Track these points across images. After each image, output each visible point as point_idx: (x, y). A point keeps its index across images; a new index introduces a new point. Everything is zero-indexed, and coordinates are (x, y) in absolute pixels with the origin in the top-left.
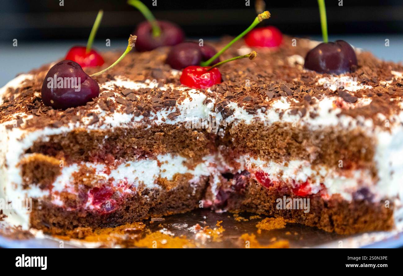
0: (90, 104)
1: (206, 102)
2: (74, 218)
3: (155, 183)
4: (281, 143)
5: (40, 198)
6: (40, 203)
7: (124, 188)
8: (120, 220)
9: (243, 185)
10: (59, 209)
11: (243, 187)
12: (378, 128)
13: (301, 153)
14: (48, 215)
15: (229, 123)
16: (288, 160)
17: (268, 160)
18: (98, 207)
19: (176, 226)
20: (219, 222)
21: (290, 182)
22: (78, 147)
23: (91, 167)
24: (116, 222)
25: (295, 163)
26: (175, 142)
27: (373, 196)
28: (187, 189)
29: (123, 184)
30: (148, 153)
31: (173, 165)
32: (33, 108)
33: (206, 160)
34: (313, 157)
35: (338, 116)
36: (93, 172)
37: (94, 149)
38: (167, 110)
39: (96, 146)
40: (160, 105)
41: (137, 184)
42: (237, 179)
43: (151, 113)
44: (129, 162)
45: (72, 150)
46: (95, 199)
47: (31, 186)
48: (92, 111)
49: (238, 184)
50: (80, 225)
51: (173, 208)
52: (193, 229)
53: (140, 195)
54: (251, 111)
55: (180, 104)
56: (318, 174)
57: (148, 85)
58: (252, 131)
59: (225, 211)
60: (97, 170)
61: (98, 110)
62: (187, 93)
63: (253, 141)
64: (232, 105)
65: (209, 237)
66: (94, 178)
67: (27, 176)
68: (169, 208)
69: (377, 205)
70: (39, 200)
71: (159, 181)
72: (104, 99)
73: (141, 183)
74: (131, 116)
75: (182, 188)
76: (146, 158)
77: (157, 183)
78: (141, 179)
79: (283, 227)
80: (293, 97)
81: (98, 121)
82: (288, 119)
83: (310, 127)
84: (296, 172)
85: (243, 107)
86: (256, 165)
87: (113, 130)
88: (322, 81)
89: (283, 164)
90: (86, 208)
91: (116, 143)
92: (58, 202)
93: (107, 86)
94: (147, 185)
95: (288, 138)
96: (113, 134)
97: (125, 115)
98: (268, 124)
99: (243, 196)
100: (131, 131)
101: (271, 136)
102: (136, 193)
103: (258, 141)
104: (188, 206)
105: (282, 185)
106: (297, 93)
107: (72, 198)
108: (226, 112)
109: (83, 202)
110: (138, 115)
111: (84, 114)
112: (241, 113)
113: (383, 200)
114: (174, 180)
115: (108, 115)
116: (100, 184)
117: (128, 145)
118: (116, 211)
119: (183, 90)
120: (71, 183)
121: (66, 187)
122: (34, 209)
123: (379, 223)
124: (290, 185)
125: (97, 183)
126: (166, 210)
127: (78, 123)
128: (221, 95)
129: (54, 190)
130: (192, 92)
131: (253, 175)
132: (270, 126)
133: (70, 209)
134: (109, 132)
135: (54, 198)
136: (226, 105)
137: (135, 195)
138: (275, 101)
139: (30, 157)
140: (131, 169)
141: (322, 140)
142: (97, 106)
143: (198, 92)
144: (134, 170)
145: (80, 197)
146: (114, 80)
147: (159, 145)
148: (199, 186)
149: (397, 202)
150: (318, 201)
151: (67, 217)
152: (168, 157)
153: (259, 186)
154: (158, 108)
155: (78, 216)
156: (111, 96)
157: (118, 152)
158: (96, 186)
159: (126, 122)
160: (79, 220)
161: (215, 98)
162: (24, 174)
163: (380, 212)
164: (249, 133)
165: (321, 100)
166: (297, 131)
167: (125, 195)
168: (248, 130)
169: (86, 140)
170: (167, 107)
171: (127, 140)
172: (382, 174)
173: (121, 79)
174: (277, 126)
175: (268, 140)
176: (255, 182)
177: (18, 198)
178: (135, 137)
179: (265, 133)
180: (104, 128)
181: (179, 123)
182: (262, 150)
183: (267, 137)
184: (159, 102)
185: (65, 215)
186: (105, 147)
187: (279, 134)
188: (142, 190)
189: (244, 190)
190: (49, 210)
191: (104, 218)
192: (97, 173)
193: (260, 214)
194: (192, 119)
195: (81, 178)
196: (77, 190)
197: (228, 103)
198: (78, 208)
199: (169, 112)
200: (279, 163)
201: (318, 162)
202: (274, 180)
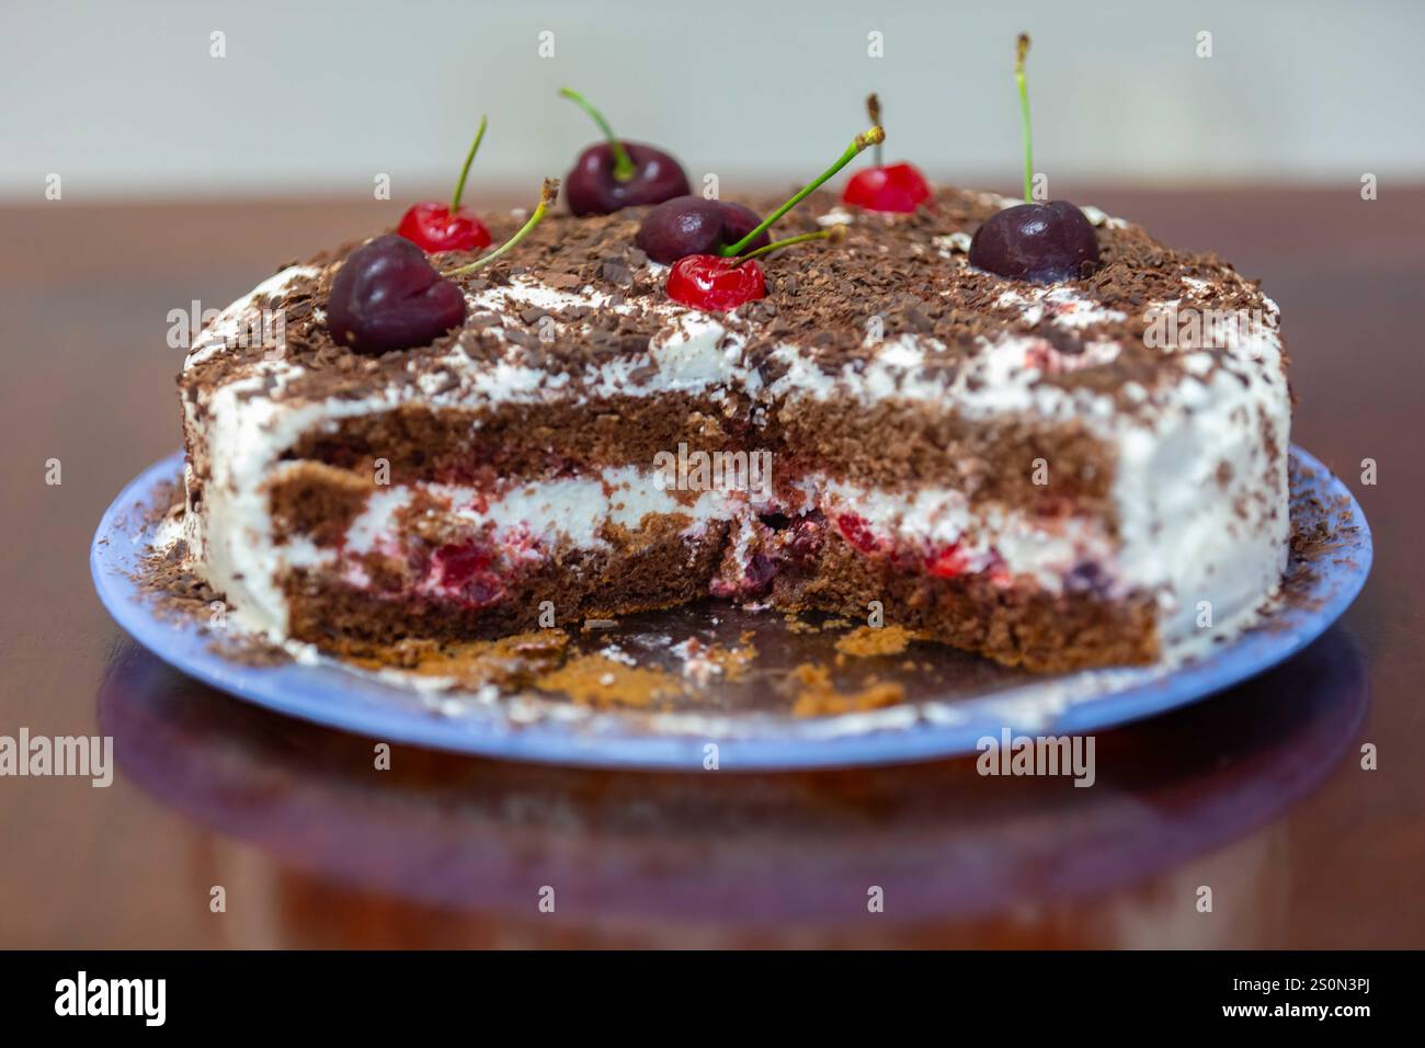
0: (440, 344)
1: (724, 344)
2: (397, 617)
3: (595, 536)
4: (900, 447)
5: (312, 566)
6: (313, 580)
7: (519, 546)
8: (508, 624)
9: (809, 544)
10: (359, 595)
11: (809, 551)
12: (1124, 420)
13: (943, 473)
14: (333, 607)
15: (778, 396)
16: (915, 490)
17: (867, 486)
18: (455, 591)
19: (643, 642)
20: (747, 636)
21: (919, 541)
22: (409, 447)
23: (440, 494)
25: (931, 498)
26: (647, 438)
27: (1110, 582)
28: (675, 550)
29: (518, 537)
30: (579, 465)
31: (643, 493)
32: (306, 349)
34: (972, 484)
35: (1033, 386)
36: (444, 507)
37: (447, 451)
38: (629, 360)
39: (453, 444)
40: (612, 349)
41: (552, 538)
42: (796, 532)
43: (589, 368)
44: (534, 485)
45: (394, 453)
46: (448, 571)
47: (291, 537)
48: (445, 360)
49: (798, 542)
50: (411, 633)
51: (640, 596)
52: (682, 649)
53: (559, 563)
54: (830, 368)
55: (659, 347)
56: (984, 524)
57: (589, 298)
58: (831, 417)
59: (767, 606)
60: (453, 503)
61: (458, 358)
62: (679, 321)
63: (836, 441)
64: (785, 352)
65: (717, 669)
66: (445, 523)
67: (283, 514)
68: (630, 596)
69: (1119, 605)
70: (311, 573)
71: (606, 532)
72: (475, 332)
73: (562, 535)
74: (539, 375)
75: (664, 549)
76: (575, 475)
77: (603, 537)
78: (562, 526)
79: (900, 649)
80: (934, 336)
81: (458, 385)
82: (914, 391)
83: (964, 413)
84: (935, 518)
85: (812, 358)
86: (842, 499)
87: (493, 407)
88: (1008, 298)
89: (903, 497)
90: (425, 594)
91: (502, 439)
92: (358, 577)
93: (488, 301)
94: (576, 540)
95: (915, 435)
96: (494, 417)
97: (525, 372)
98: (868, 402)
99: (811, 571)
100: (538, 411)
101: (876, 430)
102: (549, 559)
103: (846, 440)
104: (676, 592)
105: (901, 549)
106: (942, 327)
107: (390, 569)
108: (771, 369)
109: (418, 578)
110: (556, 372)
111: (424, 368)
112: (806, 371)
113: (1133, 595)
114: (643, 531)
115: (484, 370)
116: (461, 535)
117: (531, 445)
118: (499, 601)
119: (670, 314)
120: (390, 532)
121: (378, 542)
122: (300, 594)
123: (1123, 649)
124: (919, 549)
125: (452, 534)
126: (623, 601)
127: (409, 390)
128: (760, 327)
129: (348, 548)
130: (690, 320)
131: (833, 522)
132: (872, 406)
133: (387, 596)
134: (484, 411)
135: (346, 569)
136: (770, 351)
137: (545, 564)
138: (887, 346)
139: (289, 469)
140: (539, 501)
141: (994, 445)
142: (458, 348)
143: (706, 318)
144: (545, 504)
145: (412, 566)
146: (508, 284)
147: (606, 445)
148: (705, 546)
149: (1166, 601)
150: (984, 592)
151: (378, 615)
152: (629, 473)
153: (846, 549)
154: (605, 356)
155: (406, 612)
156: (494, 326)
157: (507, 461)
158: (450, 541)
159: (527, 390)
160: (408, 621)
161: (746, 335)
162: (275, 508)
163: (1127, 621)
164: (824, 421)
165: (996, 347)
166: (935, 420)
167: (521, 563)
168: (822, 414)
169: (428, 431)
170: (628, 354)
171: (529, 433)
172: (1131, 529)
173: (524, 282)
174: (890, 407)
175: (870, 438)
176: (838, 538)
177: (262, 566)
178: (547, 425)
179: (860, 422)
180: (472, 404)
181: (655, 392)
182: (855, 462)
183: (866, 432)
184: (608, 342)
185: (373, 608)
186: (475, 448)
187: (895, 427)
188: (564, 553)
189: (813, 557)
190: (334, 597)
191: (471, 617)
192: (453, 510)
193: (849, 616)
194: (687, 385)
195: (414, 521)
196: (404, 550)
197: (775, 346)
198: (405, 593)
199: (633, 366)
200: (895, 494)
201: (984, 495)
202: (882, 536)
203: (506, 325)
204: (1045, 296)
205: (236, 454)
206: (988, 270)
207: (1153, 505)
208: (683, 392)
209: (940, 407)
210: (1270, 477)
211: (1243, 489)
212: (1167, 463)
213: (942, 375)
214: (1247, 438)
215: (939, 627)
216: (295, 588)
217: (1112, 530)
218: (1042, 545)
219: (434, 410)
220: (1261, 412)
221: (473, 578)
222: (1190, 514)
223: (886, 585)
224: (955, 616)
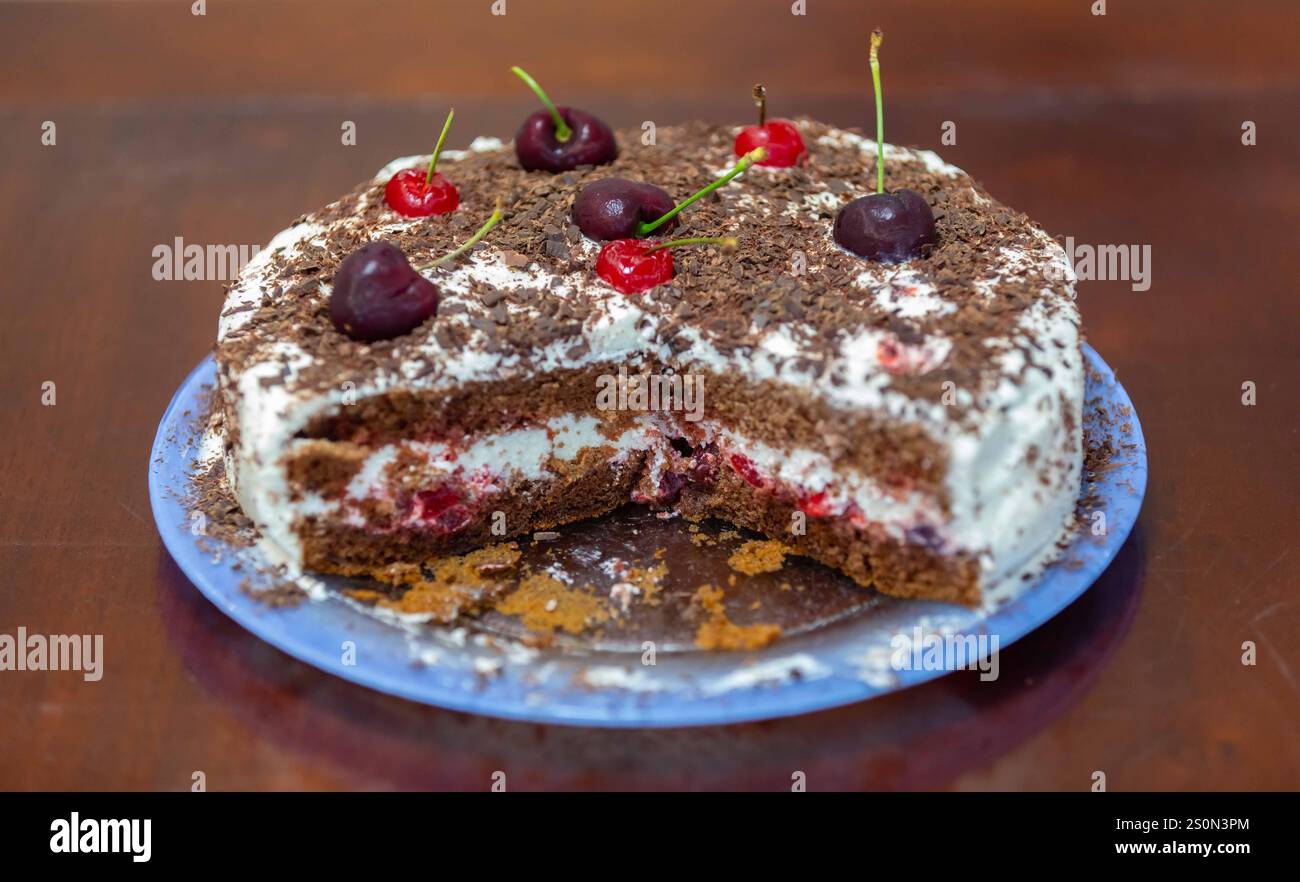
0: (417, 334)
1: (642, 324)
2: (388, 545)
3: (541, 469)
4: (780, 417)
5: (320, 515)
6: (322, 525)
7: (482, 484)
8: (475, 541)
9: (708, 471)
10: (357, 531)
11: (708, 475)
12: (955, 427)
13: (813, 440)
14: (338, 543)
15: (684, 364)
16: (791, 448)
17: (753, 438)
18: (433, 521)
19: (579, 557)
20: (660, 552)
21: (793, 486)
22: (394, 418)
23: (419, 450)
24: (468, 545)
25: (803, 457)
26: (582, 392)
27: (943, 542)
28: (606, 473)
29: (481, 478)
30: (528, 419)
31: (578, 433)
33: (641, 425)
34: (835, 453)
35: (883, 390)
36: (422, 460)
37: (425, 419)
38: (566, 341)
39: (429, 414)
40: (553, 334)
41: (508, 474)
42: (698, 459)
43: (535, 350)
44: (493, 437)
45: (383, 423)
46: (426, 508)
47: (304, 494)
48: (422, 349)
49: (699, 468)
50: (399, 556)
51: (577, 508)
52: (610, 566)
53: (514, 493)
54: (725, 349)
55: (590, 330)
56: (845, 480)
57: (535, 277)
58: (726, 385)
59: (675, 514)
60: (430, 456)
61: (432, 348)
62: (606, 304)
63: (729, 402)
64: (689, 332)
65: (636, 590)
66: (424, 476)
67: (297, 481)
68: (569, 510)
69: (950, 559)
70: (320, 519)
71: (550, 465)
72: (446, 322)
73: (515, 472)
74: (496, 358)
75: (595, 473)
76: (525, 427)
77: (547, 470)
78: (515, 465)
79: (779, 566)
80: (805, 322)
81: (433, 371)
82: (789, 377)
83: (830, 402)
84: (805, 472)
85: (710, 340)
86: (732, 442)
87: (461, 386)
88: (865, 280)
89: (782, 451)
90: (409, 527)
91: (468, 405)
92: (357, 519)
93: (455, 285)
94: (526, 475)
95: (791, 410)
96: (460, 392)
97: (485, 357)
98: (754, 380)
99: (710, 490)
100: (497, 387)
101: (760, 401)
102: (505, 490)
103: (737, 404)
104: (605, 503)
105: (780, 489)
106: (813, 314)
107: (381, 512)
108: (678, 344)
109: (403, 515)
110: (509, 354)
111: (406, 355)
112: (705, 350)
113: (961, 553)
114: (579, 463)
115: (452, 356)
116: (437, 483)
117: (490, 409)
118: (467, 526)
119: (599, 296)
120: (381, 482)
121: (372, 490)
122: (311, 536)
123: (953, 592)
124: (794, 492)
125: (430, 483)
126: (564, 513)
127: (394, 377)
128: (670, 309)
129: (348, 497)
130: (615, 304)
131: (727, 459)
132: (757, 383)
133: (379, 531)
134: (453, 389)
135: (347, 513)
136: (678, 331)
137: (502, 495)
138: (769, 335)
139: (302, 446)
140: (497, 449)
141: (851, 429)
142: (432, 339)
143: (627, 303)
144: (501, 450)
145: (399, 506)
146: (471, 263)
147: (549, 405)
148: (627, 468)
149: (986, 563)
150: (844, 529)
151: (372, 545)
152: (568, 419)
153: (736, 478)
154: (547, 340)
155: (395, 541)
156: (460, 312)
157: (472, 421)
158: (428, 488)
159: (487, 370)
160: (396, 547)
161: (659, 316)
162: (291, 476)
163: (955, 572)
164: (719, 387)
165: (855, 339)
166: (806, 403)
167: (484, 496)
168: (718, 382)
169: (410, 406)
170: (566, 337)
171: (489, 401)
172: (958, 509)
173: (485, 259)
174: (771, 386)
175: (755, 406)
176: (730, 470)
177: (281, 518)
178: (503, 394)
179: (749, 393)
180: (444, 384)
181: (588, 363)
182: (744, 420)
183: (752, 400)
184: (550, 329)
185: (368, 541)
186: (447, 413)
187: (775, 401)
188: (517, 485)
189: (711, 480)
190: (339, 536)
191: (445, 540)
192: (430, 463)
193: (739, 527)
194: (612, 356)
195: (400, 474)
196: (392, 494)
197: (681, 327)
198: (394, 528)
199: (569, 345)
200: (775, 449)
201: (845, 462)
202: (765, 476)
203: (470, 310)
204: (892, 279)
205: (259, 436)
206: (848, 248)
207: (976, 492)
208: (609, 362)
209: (810, 394)
210: (1068, 447)
211: (1048, 461)
212: (987, 457)
213: (812, 369)
214: (1051, 422)
215: (809, 547)
216: (307, 532)
217: (945, 506)
218: (889, 506)
219: (414, 391)
220: (1062, 397)
221: (447, 512)
222: (1005, 491)
223: (768, 509)
224: (822, 542)
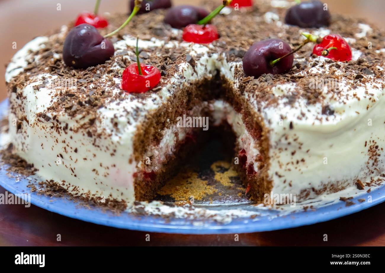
0: (109, 63)
32: (56, 68)
48: (111, 69)
57: (154, 42)
61: (116, 67)
72: (120, 58)
93: (120, 46)
111: (104, 72)
119: (187, 46)
142: (115, 64)
156: (125, 55)
203: (129, 54)
